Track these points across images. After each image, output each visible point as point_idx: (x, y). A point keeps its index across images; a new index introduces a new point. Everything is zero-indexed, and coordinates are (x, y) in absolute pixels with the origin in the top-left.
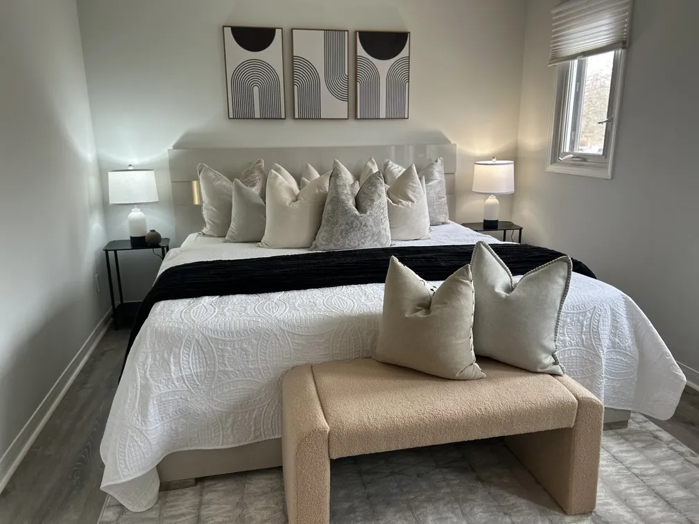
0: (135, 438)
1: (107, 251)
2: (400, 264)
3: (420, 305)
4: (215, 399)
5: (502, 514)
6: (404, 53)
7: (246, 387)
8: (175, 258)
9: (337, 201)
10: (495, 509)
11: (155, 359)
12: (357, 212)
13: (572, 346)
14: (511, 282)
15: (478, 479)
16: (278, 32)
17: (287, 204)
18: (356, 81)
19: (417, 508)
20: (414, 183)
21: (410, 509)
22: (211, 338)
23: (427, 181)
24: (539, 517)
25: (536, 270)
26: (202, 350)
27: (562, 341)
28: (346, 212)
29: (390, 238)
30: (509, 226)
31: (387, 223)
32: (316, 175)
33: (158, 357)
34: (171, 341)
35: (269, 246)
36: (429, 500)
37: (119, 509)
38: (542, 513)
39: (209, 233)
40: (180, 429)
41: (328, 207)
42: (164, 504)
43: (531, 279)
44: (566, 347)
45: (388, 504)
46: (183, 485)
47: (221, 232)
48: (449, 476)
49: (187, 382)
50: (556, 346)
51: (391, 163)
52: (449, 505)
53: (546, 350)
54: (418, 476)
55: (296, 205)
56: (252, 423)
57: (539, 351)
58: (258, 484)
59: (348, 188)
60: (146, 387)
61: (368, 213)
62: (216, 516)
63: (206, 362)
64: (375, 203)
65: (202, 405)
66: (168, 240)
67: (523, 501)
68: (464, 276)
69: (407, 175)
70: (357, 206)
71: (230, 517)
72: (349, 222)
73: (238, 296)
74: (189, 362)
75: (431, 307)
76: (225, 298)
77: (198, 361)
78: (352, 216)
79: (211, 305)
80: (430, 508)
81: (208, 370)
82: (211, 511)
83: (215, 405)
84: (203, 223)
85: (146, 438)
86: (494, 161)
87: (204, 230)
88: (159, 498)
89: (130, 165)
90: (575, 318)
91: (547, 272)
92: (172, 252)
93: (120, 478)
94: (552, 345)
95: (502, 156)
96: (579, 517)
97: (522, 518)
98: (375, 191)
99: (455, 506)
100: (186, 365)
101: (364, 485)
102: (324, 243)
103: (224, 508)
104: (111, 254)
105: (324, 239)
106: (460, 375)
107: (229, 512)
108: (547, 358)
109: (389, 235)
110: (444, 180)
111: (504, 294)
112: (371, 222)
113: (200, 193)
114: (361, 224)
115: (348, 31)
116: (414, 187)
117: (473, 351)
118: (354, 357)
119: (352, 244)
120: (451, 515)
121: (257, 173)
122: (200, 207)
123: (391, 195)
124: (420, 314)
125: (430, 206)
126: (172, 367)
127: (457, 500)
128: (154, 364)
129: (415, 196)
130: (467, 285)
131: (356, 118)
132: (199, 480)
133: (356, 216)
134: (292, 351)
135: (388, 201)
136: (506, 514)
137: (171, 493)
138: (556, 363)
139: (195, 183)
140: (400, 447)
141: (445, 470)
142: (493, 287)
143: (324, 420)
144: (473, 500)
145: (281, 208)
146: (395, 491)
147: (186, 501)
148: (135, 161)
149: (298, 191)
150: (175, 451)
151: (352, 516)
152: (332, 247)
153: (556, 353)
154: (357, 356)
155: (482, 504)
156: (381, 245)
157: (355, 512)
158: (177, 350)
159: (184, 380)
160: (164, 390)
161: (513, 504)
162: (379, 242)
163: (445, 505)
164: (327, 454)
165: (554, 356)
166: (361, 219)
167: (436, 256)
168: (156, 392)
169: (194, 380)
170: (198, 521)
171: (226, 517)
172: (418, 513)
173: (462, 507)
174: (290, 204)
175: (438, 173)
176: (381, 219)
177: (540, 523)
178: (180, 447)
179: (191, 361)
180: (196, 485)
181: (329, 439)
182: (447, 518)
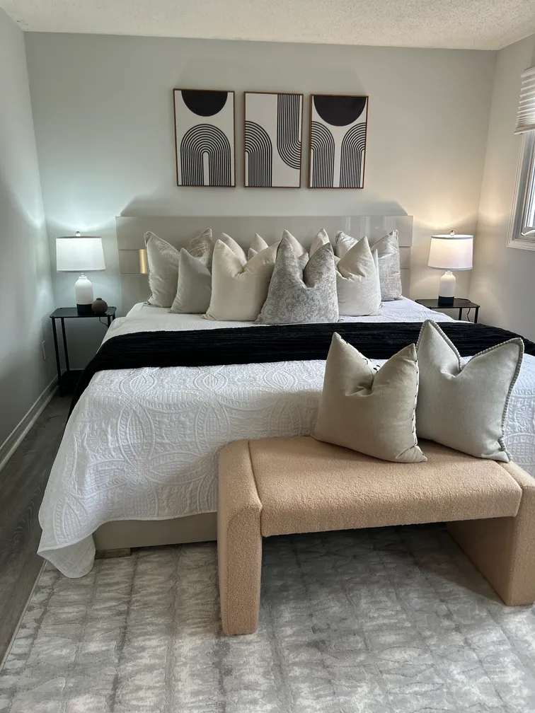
0: (73, 507)
1: (53, 318)
2: (342, 341)
3: (362, 384)
4: (152, 471)
5: (438, 601)
6: (361, 119)
7: (183, 460)
8: (119, 328)
9: (284, 274)
10: (431, 595)
11: (92, 429)
12: (304, 286)
13: (521, 432)
14: (459, 363)
15: (416, 564)
16: (230, 96)
17: (233, 275)
18: (310, 148)
19: (351, 590)
20: (366, 256)
21: (344, 589)
22: (149, 409)
23: (380, 255)
24: (477, 606)
25: (486, 352)
26: (140, 422)
27: (510, 426)
28: (292, 285)
29: (338, 314)
30: (466, 304)
31: (335, 298)
32: (265, 246)
33: (96, 427)
34: (109, 411)
35: (213, 318)
36: (364, 582)
37: (55, 575)
38: (481, 601)
40: (117, 499)
41: (274, 280)
42: (99, 572)
43: (480, 361)
44: (515, 432)
45: (322, 585)
46: (118, 554)
47: (167, 302)
48: (386, 560)
49: (123, 452)
50: (503, 431)
51: (343, 234)
52: (384, 589)
53: (491, 435)
54: (355, 557)
55: (241, 276)
56: (188, 496)
57: (484, 436)
58: (192, 558)
59: (296, 260)
60: (83, 457)
61: (316, 286)
62: (149, 586)
63: (144, 434)
64: (323, 276)
65: (138, 476)
66: (114, 308)
67: (461, 589)
68: (408, 355)
69: (359, 248)
70: (305, 280)
71: (162, 588)
72: (296, 295)
73: (178, 368)
74: (126, 433)
75: (373, 387)
76: (166, 370)
77: (135, 432)
78: (299, 289)
79: (151, 376)
80: (364, 590)
81: (145, 441)
82: (144, 581)
83: (151, 477)
84: (149, 293)
85: (82, 506)
86: (453, 235)
87: (150, 300)
88: (95, 565)
89: (78, 232)
90: (526, 403)
91: (497, 354)
92: (117, 321)
93: (56, 545)
94: (498, 431)
95: (461, 230)
96: (518, 608)
97: (458, 606)
98: (325, 264)
99: (390, 590)
100: (123, 436)
101: (299, 564)
102: (269, 317)
103: (158, 579)
104: (58, 321)
105: (270, 312)
106: (401, 457)
107: (162, 583)
108: (492, 443)
109: (337, 310)
110: (398, 254)
111: (450, 375)
112: (318, 296)
113: (147, 262)
114: (308, 298)
115: (302, 95)
116: (365, 260)
117: (415, 434)
118: (292, 435)
119: (298, 318)
120: (384, 598)
121: (204, 243)
122: (146, 276)
123: (341, 268)
124: (360, 394)
125: (381, 279)
126: (109, 437)
127: (393, 584)
128: (92, 433)
129: (366, 270)
130: (411, 365)
131: (309, 187)
132: (134, 550)
133: (302, 290)
134: (230, 426)
135: (337, 275)
136: (442, 601)
137: (107, 561)
138: (502, 449)
139: (142, 252)
140: (334, 528)
141: (381, 553)
142: (439, 368)
143: (258, 497)
144: (408, 585)
145: (227, 280)
147: (120, 570)
148: (83, 227)
149: (246, 262)
150: (111, 520)
151: (285, 594)
152: (278, 321)
153: (502, 439)
154: (295, 434)
155: (418, 590)
156: (328, 320)
157: (287, 591)
158: (115, 421)
159: (120, 450)
160: (100, 459)
161: (450, 591)
162: (326, 317)
163: (380, 589)
164: (258, 532)
165: (500, 442)
166: (308, 292)
167: (384, 333)
168: (92, 461)
169: (131, 451)
170: (132, 590)
171: (159, 588)
172: (351, 595)
173: (397, 592)
174: (236, 275)
175: (392, 246)
176: (329, 293)
177: (477, 612)
178: (116, 517)
179: (128, 432)
180: (131, 555)
181: (261, 517)
182: (381, 602)
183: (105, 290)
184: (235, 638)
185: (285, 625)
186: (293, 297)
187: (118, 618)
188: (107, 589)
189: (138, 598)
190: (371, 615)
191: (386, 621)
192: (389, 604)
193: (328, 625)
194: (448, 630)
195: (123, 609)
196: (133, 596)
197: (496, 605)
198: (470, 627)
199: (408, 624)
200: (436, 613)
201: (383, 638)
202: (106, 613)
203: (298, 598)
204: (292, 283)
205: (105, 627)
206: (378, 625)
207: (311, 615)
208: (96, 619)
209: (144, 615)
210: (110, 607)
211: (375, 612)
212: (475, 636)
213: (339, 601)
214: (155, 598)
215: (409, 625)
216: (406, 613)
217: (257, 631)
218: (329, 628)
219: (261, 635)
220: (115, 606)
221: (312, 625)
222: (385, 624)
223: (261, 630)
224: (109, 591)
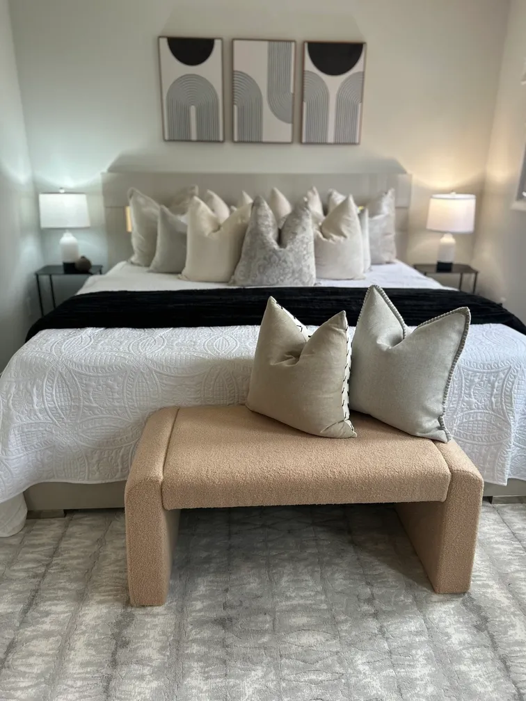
1: (37, 275)
2: (277, 306)
3: (290, 353)
4: (81, 434)
5: (364, 583)
6: (358, 68)
7: (112, 424)
9: (257, 234)
10: (357, 577)
11: (18, 389)
12: (276, 246)
13: (478, 409)
15: (353, 543)
17: (207, 234)
18: (302, 100)
19: (275, 566)
20: (350, 216)
21: (268, 565)
22: (75, 372)
23: (372, 215)
25: (431, 322)
26: (66, 383)
27: (467, 402)
28: (264, 245)
29: (314, 276)
31: (312, 260)
33: (21, 387)
34: (36, 371)
36: (292, 559)
38: (409, 587)
39: (138, 262)
40: (47, 461)
41: (247, 239)
42: (28, 532)
43: (425, 331)
44: (471, 409)
45: (247, 558)
46: (51, 515)
47: (147, 260)
48: (322, 536)
49: (50, 413)
50: (444, 409)
51: (335, 193)
52: (309, 568)
53: (430, 413)
54: (289, 532)
55: (215, 235)
56: (119, 460)
57: (420, 413)
60: (8, 417)
61: (288, 247)
62: (73, 549)
63: (71, 396)
64: (297, 237)
65: (68, 438)
66: (100, 267)
67: (392, 572)
68: (338, 324)
69: (345, 204)
70: (280, 241)
71: (86, 552)
72: (267, 256)
74: (52, 394)
75: (300, 356)
76: (110, 331)
77: (62, 394)
78: (270, 250)
79: (90, 337)
80: (289, 568)
81: (73, 403)
82: (70, 544)
83: (81, 440)
84: (132, 252)
86: (454, 195)
87: (133, 259)
88: (26, 525)
89: (61, 188)
90: (485, 378)
92: (91, 279)
94: (438, 408)
95: (462, 190)
96: (449, 597)
97: (384, 590)
98: (300, 224)
99: (316, 569)
100: (49, 398)
101: (230, 535)
102: (242, 278)
103: (84, 543)
105: (242, 273)
106: (326, 432)
107: (87, 547)
108: (430, 421)
109: (314, 272)
110: (393, 215)
111: (386, 346)
112: (291, 258)
114: (280, 260)
115: (295, 41)
117: (345, 407)
118: (228, 403)
119: (270, 281)
120: (308, 578)
122: (131, 234)
123: (323, 228)
124: (285, 364)
125: (372, 242)
126: (35, 399)
127: (321, 564)
128: (17, 394)
129: (350, 232)
130: (340, 333)
131: (300, 142)
132: (68, 512)
133: (274, 251)
134: (160, 391)
135: (316, 235)
136: (368, 584)
137: (40, 521)
138: (441, 428)
139: (128, 209)
140: (241, 504)
141: (319, 529)
144: (337, 564)
145: (200, 237)
146: (259, 545)
147: (49, 532)
148: (70, 183)
150: (42, 481)
151: (206, 566)
152: (249, 283)
153: (443, 417)
154: (232, 402)
155: (346, 571)
156: (304, 283)
157: (210, 563)
158: (40, 382)
159: (47, 412)
160: (26, 420)
161: (379, 574)
162: (301, 281)
163: (306, 566)
164: (160, 505)
165: (440, 420)
166: (280, 254)
167: (351, 298)
168: (17, 422)
169: (58, 413)
170: (55, 552)
171: (82, 552)
172: (274, 571)
173: (323, 571)
174: (209, 234)
175: (387, 207)
176: (304, 255)
177: (402, 598)
178: (47, 478)
179: (54, 393)
180: (65, 516)
181: (161, 489)
182: (303, 581)
183: (91, 248)
184: (142, 609)
185: (196, 599)
186: (265, 259)
187: (32, 580)
188: (31, 550)
189: (59, 561)
190: (288, 594)
191: (302, 602)
192: (311, 584)
193: (241, 602)
194: (365, 615)
195: (40, 572)
196: (54, 558)
197: (425, 591)
198: (390, 614)
199: (324, 606)
200: (358, 596)
201: (294, 620)
202: (23, 574)
203: (218, 571)
204: (264, 244)
205: (17, 589)
206: (292, 605)
207: (227, 590)
208: (11, 580)
209: (59, 579)
210: (28, 568)
211: (293, 591)
212: (392, 624)
213: (259, 577)
214: (75, 562)
215: (326, 607)
216: (326, 595)
217: (167, 603)
218: (241, 605)
219: (169, 608)
220: (33, 568)
221: (224, 601)
222: (299, 605)
223: (171, 603)
224: (32, 553)
